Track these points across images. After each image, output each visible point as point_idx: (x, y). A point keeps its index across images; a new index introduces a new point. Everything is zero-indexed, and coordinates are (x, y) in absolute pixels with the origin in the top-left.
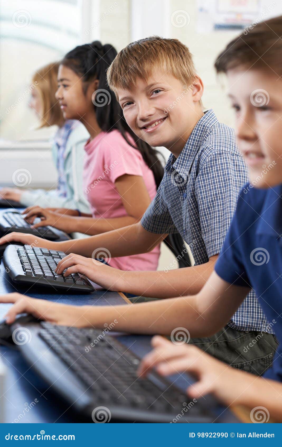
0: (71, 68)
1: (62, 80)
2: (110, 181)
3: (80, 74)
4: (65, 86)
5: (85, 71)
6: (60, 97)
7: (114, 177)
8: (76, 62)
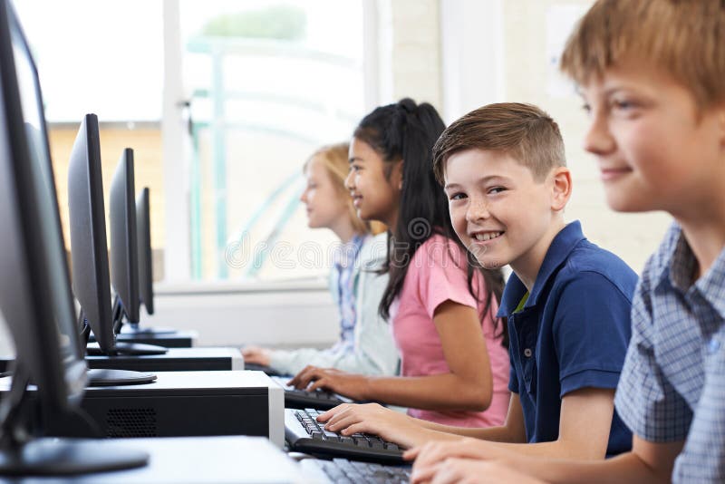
0: (367, 141)
1: (353, 160)
2: (427, 316)
3: (379, 149)
4: (357, 168)
5: (386, 146)
6: (351, 185)
7: (432, 305)
8: (374, 132)
